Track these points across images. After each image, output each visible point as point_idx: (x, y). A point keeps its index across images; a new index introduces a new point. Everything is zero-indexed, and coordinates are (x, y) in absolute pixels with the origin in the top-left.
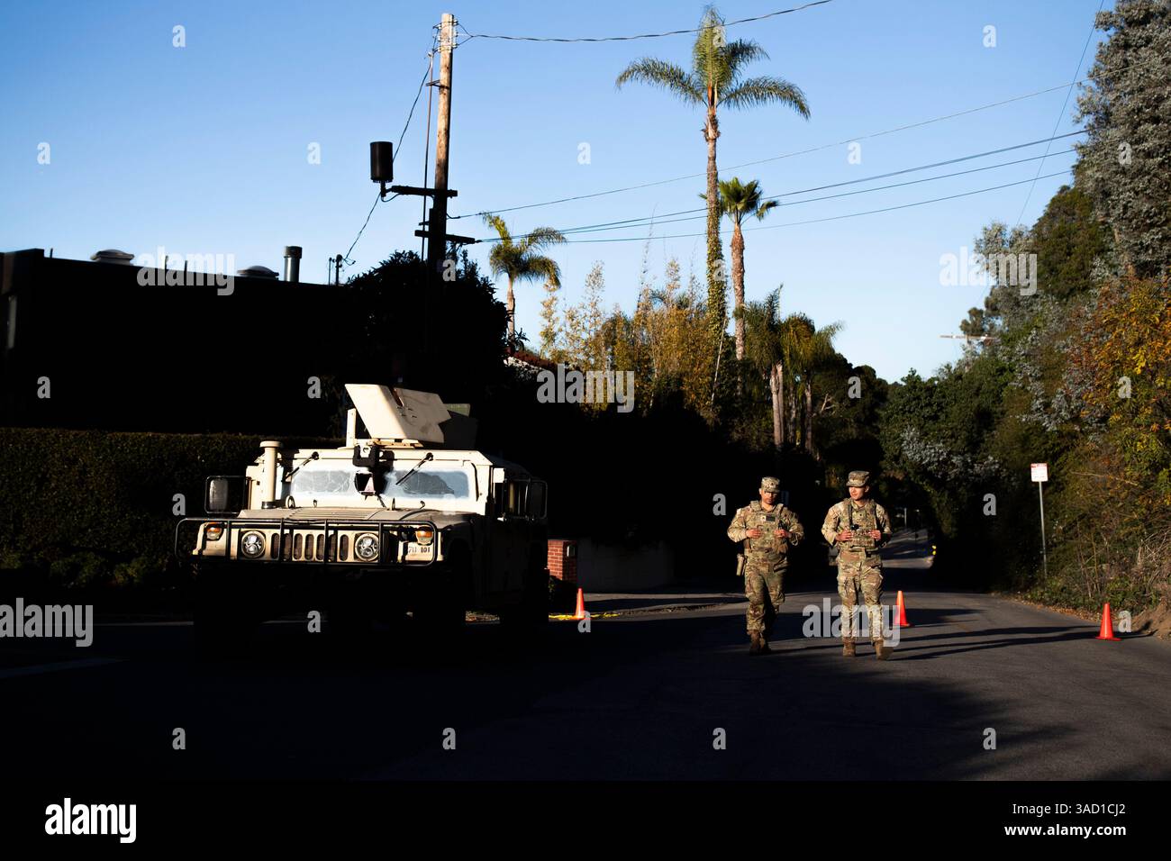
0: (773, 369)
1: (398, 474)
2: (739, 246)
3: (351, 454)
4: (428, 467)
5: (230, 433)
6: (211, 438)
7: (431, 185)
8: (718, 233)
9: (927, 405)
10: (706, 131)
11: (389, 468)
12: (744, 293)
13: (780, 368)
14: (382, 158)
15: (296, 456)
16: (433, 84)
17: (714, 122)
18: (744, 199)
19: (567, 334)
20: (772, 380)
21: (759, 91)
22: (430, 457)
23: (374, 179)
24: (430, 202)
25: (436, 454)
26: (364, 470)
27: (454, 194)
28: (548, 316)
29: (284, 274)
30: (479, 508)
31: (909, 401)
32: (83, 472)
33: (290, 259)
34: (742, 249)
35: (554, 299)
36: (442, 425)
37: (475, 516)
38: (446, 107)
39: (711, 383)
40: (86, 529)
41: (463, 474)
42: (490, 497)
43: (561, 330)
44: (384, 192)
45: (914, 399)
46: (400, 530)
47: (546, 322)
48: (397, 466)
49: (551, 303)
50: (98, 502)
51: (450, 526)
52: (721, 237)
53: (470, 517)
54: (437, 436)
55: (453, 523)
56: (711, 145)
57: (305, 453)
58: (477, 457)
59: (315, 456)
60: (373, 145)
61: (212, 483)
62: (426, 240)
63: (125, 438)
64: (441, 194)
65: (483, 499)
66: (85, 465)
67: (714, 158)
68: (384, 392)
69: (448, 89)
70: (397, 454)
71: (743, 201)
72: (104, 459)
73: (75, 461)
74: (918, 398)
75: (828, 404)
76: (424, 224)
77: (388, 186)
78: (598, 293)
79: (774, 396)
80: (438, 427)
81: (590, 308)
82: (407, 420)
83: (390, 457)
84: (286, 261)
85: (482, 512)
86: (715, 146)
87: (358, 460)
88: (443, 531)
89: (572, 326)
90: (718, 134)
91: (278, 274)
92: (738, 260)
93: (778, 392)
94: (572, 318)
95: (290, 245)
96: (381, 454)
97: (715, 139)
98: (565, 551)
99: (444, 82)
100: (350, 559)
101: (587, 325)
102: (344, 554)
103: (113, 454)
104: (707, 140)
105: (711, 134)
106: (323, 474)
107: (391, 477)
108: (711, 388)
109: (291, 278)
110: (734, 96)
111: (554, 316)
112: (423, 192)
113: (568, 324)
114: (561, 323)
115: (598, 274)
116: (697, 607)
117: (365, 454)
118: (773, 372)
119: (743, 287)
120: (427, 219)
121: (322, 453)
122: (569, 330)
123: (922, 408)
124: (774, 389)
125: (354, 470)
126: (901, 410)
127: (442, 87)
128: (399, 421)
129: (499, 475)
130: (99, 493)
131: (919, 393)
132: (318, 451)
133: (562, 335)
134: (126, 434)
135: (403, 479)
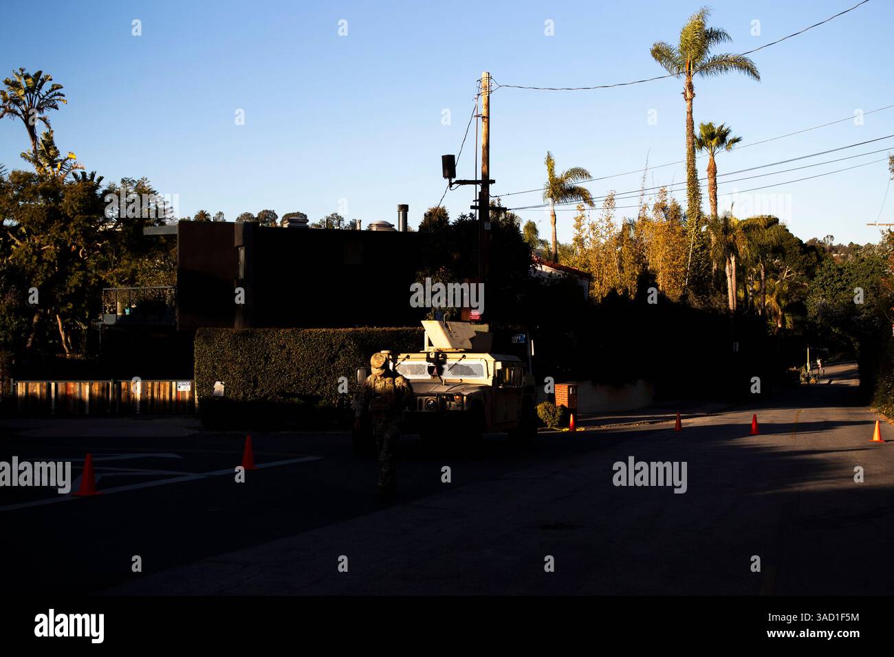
0: (728, 260)
1: (449, 365)
2: (713, 170)
3: (425, 355)
4: (463, 362)
5: (369, 327)
6: (358, 331)
7: (480, 178)
8: (694, 164)
9: (838, 281)
10: (685, 94)
11: (444, 363)
12: (717, 203)
13: (733, 259)
14: (449, 164)
15: (399, 357)
16: (478, 116)
17: (691, 87)
18: (717, 137)
19: (591, 239)
20: (727, 268)
21: (722, 64)
22: (464, 357)
23: (445, 177)
24: (479, 188)
25: (467, 355)
26: (432, 364)
27: (493, 182)
28: (578, 227)
29: (398, 227)
30: (489, 382)
31: (826, 278)
32: (289, 353)
33: (401, 213)
34: (715, 172)
35: (583, 216)
36: (471, 340)
37: (487, 387)
38: (487, 129)
39: (686, 271)
40: (292, 384)
41: (480, 365)
42: (494, 377)
43: (587, 237)
44: (451, 185)
45: (830, 277)
46: (447, 395)
47: (577, 231)
48: (449, 362)
49: (581, 218)
50: (298, 369)
51: (471, 393)
52: (697, 167)
53: (484, 388)
54: (469, 345)
55: (473, 391)
56: (689, 103)
57: (403, 356)
58: (487, 356)
59: (408, 357)
60: (443, 157)
61: (358, 371)
62: (478, 210)
63: (310, 333)
64: (486, 182)
65: (491, 378)
66: (290, 349)
67: (691, 112)
68: (440, 324)
69: (487, 118)
70: (448, 355)
71: (715, 139)
72: (300, 345)
73: (284, 347)
74: (833, 276)
75: (788, 273)
76: (476, 201)
77: (453, 180)
78: (611, 211)
79: (729, 279)
80: (469, 341)
81: (605, 222)
82: (453, 339)
83: (445, 358)
84: (399, 214)
85: (490, 384)
86: (691, 103)
87: (428, 359)
88: (467, 396)
89: (594, 234)
90: (694, 95)
91: (394, 226)
92: (713, 181)
93: (731, 276)
94: (593, 229)
95: (401, 204)
96: (440, 356)
97: (692, 99)
98: (569, 391)
99: (485, 114)
100: (424, 410)
101: (604, 233)
102: (421, 408)
103: (304, 342)
104: (686, 100)
105: (689, 95)
106: (413, 366)
107: (446, 367)
108: (685, 274)
109: (403, 229)
110: (704, 69)
111: (583, 227)
112: (475, 182)
113: (591, 233)
114: (586, 232)
115: (612, 199)
116: (657, 422)
117: (432, 356)
118: (727, 263)
119: (716, 199)
120: (478, 198)
121: (412, 355)
122: (592, 236)
123: (835, 282)
124: (728, 274)
125: (427, 364)
126: (821, 284)
127: (483, 117)
128: (449, 339)
129: (499, 366)
130: (298, 364)
131: (833, 273)
132: (409, 354)
133: (588, 240)
134: (311, 330)
135: (452, 367)
